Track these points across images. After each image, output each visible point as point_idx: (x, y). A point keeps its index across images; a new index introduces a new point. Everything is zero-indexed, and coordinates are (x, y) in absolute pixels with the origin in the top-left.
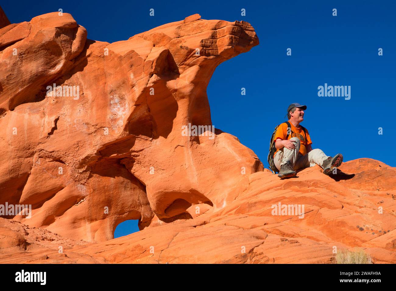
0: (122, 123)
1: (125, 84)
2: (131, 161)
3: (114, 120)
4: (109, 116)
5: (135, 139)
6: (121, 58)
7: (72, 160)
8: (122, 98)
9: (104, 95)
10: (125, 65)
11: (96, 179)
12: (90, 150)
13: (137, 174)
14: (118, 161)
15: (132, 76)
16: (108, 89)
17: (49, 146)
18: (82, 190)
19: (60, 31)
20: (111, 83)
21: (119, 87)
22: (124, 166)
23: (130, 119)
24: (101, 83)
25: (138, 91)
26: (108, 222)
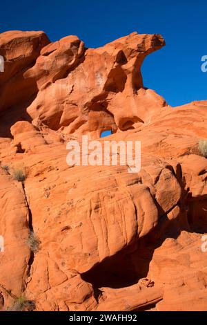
0: (102, 86)
1: (103, 68)
2: (107, 104)
3: (99, 85)
4: (96, 84)
5: (108, 93)
6: (100, 56)
7: (81, 104)
8: (102, 75)
9: (93, 73)
10: (102, 59)
11: (92, 112)
12: (88, 100)
13: (109, 110)
14: (101, 104)
15: (106, 64)
16: (95, 71)
17: (71, 98)
18: (86, 118)
19: (73, 44)
20: (96, 68)
21: (100, 70)
22: (104, 107)
23: (105, 85)
24: (92, 68)
25: (108, 71)
26: (98, 132)
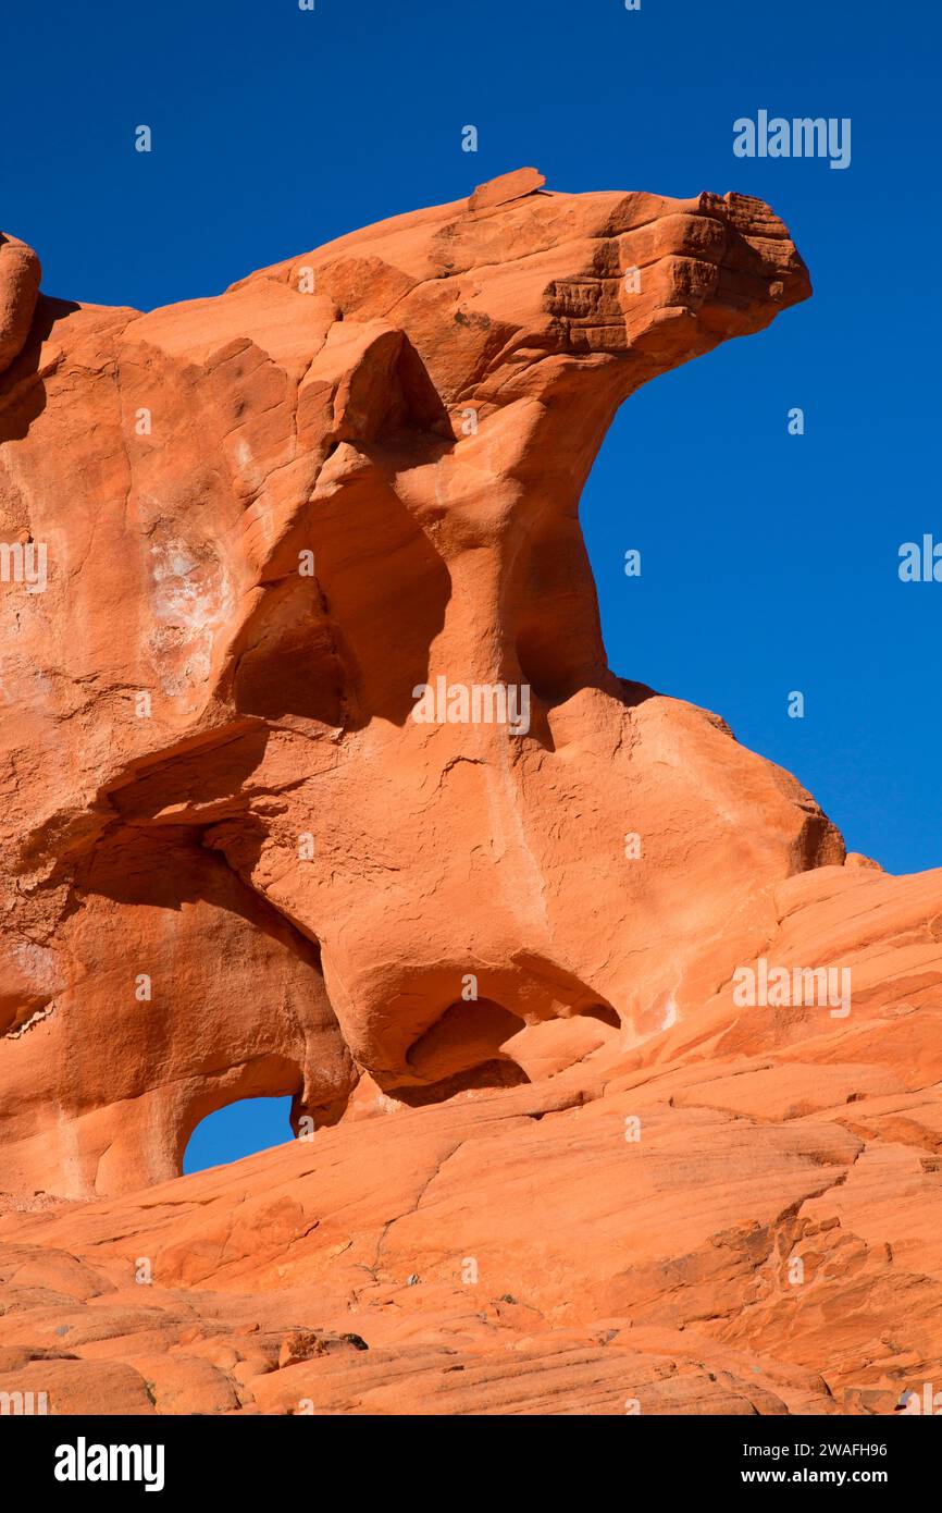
0: (205, 665)
1: (213, 490)
2: (249, 833)
3: (172, 653)
4: (148, 638)
5: (263, 733)
6: (191, 376)
8: (203, 556)
9: (125, 541)
10: (212, 409)
11: (98, 919)
12: (69, 791)
13: (277, 892)
14: (195, 835)
15: (243, 454)
16: (141, 517)
18: (38, 968)
20: (154, 489)
21: (186, 506)
22: (220, 857)
23: (240, 647)
24: (109, 489)
25: (270, 521)
26: (157, 1109)
